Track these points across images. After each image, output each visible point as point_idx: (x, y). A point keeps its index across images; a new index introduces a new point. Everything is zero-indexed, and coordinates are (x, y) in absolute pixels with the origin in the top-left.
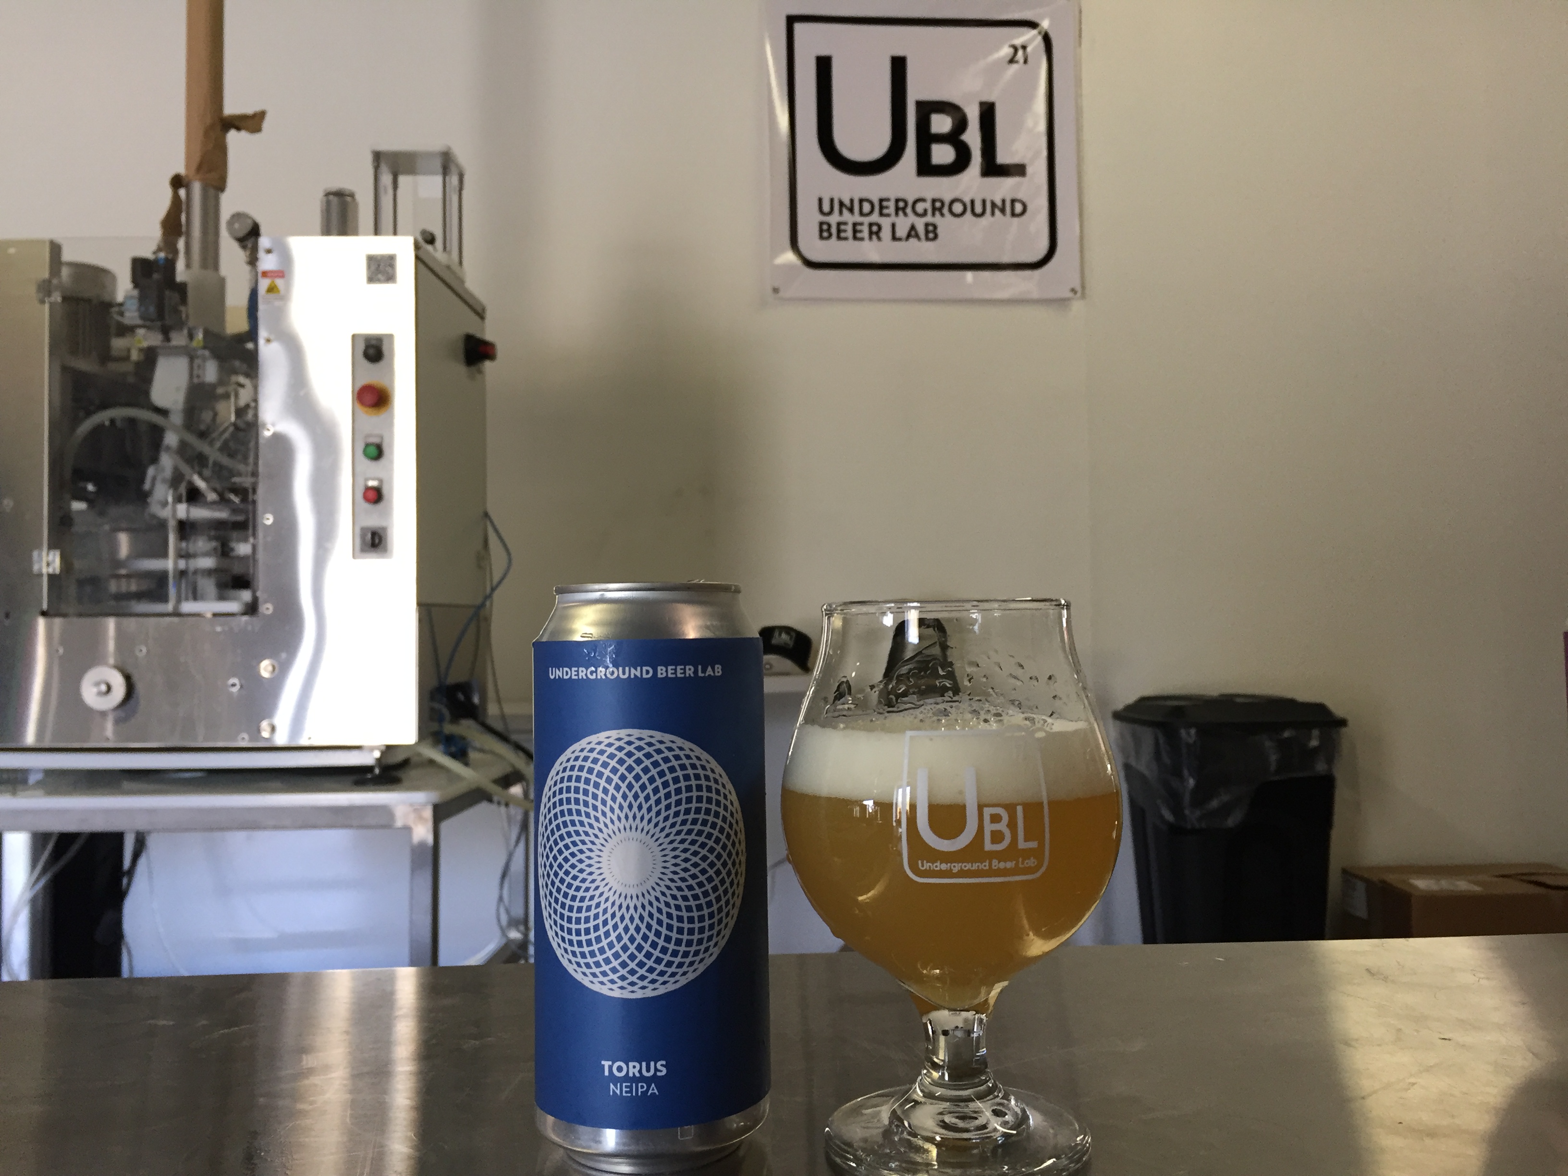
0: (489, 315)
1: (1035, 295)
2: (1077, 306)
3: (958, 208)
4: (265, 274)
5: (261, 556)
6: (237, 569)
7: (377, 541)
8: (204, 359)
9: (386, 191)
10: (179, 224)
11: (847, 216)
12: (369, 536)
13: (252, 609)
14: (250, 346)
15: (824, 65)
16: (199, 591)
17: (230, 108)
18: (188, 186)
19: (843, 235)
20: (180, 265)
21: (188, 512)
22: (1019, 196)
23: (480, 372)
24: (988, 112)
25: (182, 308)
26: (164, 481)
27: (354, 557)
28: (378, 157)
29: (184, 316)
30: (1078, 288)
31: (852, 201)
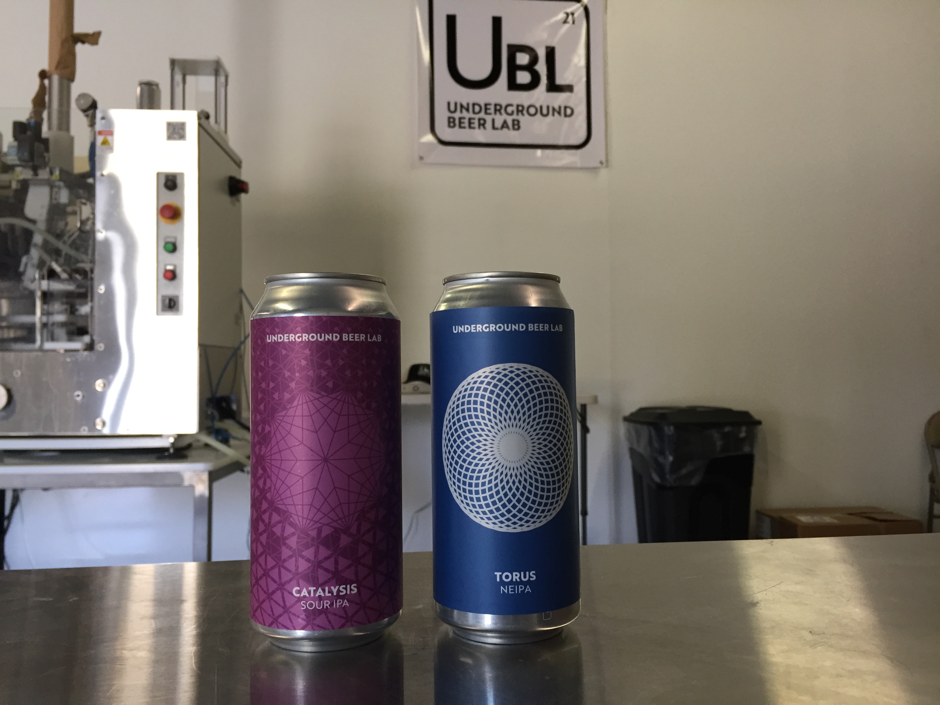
0: (244, 165)
1: (579, 165)
2: (604, 172)
3: (532, 111)
4: (100, 133)
5: (96, 313)
6: (81, 323)
7: (172, 304)
8: (59, 188)
9: (178, 85)
10: (44, 102)
11: (465, 114)
12: (167, 301)
13: (90, 347)
14: (90, 181)
15: (451, 21)
16: (55, 337)
17: (79, 28)
18: (50, 78)
19: (463, 125)
20: (45, 128)
21: (49, 285)
22: (571, 104)
23: (238, 200)
24: (551, 53)
25: (46, 154)
26: (33, 266)
27: (157, 314)
28: (173, 63)
29: (47, 159)
30: (604, 160)
31: (468, 104)
